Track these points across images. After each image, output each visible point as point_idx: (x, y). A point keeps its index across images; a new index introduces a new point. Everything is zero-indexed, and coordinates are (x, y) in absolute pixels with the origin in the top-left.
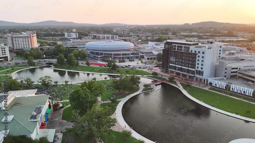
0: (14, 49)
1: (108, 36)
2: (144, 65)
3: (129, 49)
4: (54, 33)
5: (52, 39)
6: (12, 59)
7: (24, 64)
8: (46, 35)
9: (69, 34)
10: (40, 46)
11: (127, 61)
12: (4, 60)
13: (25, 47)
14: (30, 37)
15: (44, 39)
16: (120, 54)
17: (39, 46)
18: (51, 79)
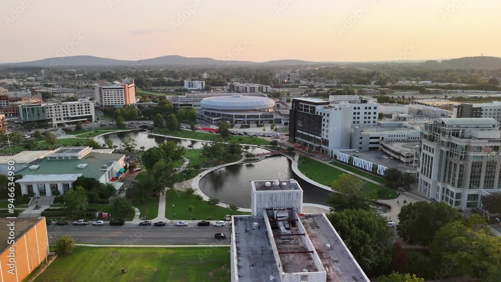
0: (102, 106)
1: (253, 86)
2: (274, 132)
3: (265, 109)
4: (169, 81)
5: (162, 91)
6: (98, 119)
7: (112, 127)
8: (155, 84)
9: (191, 83)
10: (140, 101)
11: (253, 127)
12: (88, 120)
13: (117, 103)
14: (125, 89)
15: (151, 90)
16: (244, 117)
17: (137, 102)
18: (135, 143)
